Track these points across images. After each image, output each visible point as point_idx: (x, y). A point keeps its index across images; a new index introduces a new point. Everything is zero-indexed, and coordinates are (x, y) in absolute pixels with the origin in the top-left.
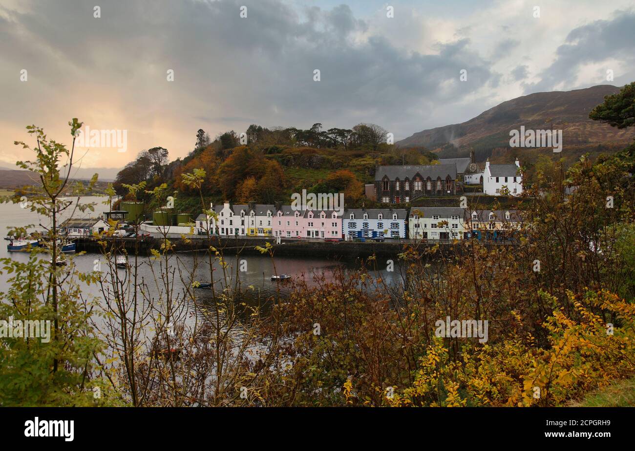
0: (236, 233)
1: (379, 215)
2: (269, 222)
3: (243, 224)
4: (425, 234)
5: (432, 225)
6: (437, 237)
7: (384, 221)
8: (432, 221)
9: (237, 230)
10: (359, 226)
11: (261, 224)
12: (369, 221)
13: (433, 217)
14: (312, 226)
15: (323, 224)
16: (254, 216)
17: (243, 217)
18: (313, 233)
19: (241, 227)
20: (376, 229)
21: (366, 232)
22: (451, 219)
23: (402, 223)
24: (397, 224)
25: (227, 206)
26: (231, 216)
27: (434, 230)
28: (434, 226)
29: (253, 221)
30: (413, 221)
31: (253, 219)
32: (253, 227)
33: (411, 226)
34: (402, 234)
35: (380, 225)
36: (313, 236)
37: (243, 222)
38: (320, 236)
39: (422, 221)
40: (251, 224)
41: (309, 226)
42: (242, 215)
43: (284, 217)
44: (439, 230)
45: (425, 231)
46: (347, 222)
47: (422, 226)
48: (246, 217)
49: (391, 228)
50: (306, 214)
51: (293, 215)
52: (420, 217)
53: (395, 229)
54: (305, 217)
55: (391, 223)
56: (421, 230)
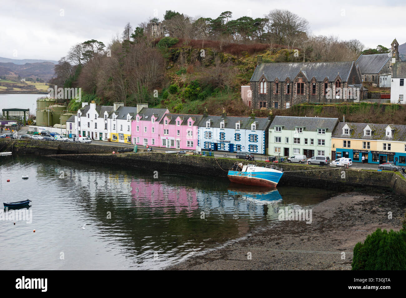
0: (101, 138)
1: (237, 124)
2: (129, 126)
3: (106, 129)
4: (286, 151)
5: (295, 139)
6: (301, 155)
7: (242, 132)
8: (295, 134)
9: (101, 134)
10: (216, 138)
11: (122, 128)
12: (226, 131)
13: (296, 129)
14: (168, 133)
15: (179, 131)
16: (116, 120)
17: (106, 120)
18: (168, 142)
19: (104, 131)
20: (233, 142)
21: (223, 142)
22: (317, 133)
23: (260, 134)
24: (256, 136)
25: (93, 106)
26: (96, 119)
27: (297, 146)
28: (297, 140)
29: (115, 125)
30: (273, 134)
31: (115, 122)
32: (114, 132)
33: (271, 139)
34: (261, 150)
35: (238, 137)
36: (168, 145)
37: (106, 125)
38: (176, 146)
39: (284, 134)
40: (113, 128)
41: (165, 133)
42: (106, 117)
43: (142, 122)
44: (302, 146)
45: (287, 146)
46: (203, 130)
47: (283, 140)
48: (109, 120)
49: (250, 141)
50: (163, 119)
51: (150, 120)
52: (281, 128)
53: (254, 142)
54: (162, 122)
55: (250, 135)
56: (283, 145)
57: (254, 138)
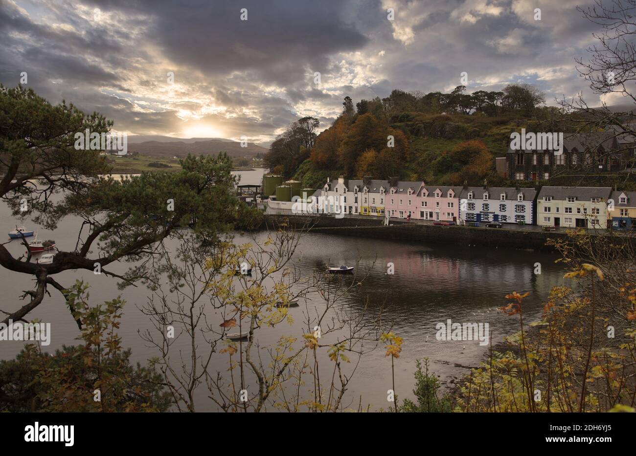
0: (350, 212)
1: (501, 195)
2: (382, 199)
3: (356, 202)
4: (557, 220)
5: (567, 209)
6: (573, 224)
7: (507, 203)
8: (566, 204)
9: (351, 208)
10: (478, 209)
11: (374, 202)
12: (489, 202)
13: (567, 199)
14: (426, 205)
15: (438, 203)
16: (367, 193)
17: (356, 194)
18: (427, 214)
19: (354, 205)
20: (498, 212)
21: (486, 214)
22: (591, 202)
23: (528, 205)
24: (523, 206)
25: (341, 181)
26: (345, 193)
27: (568, 215)
28: (568, 210)
29: (366, 198)
30: (542, 204)
31: (366, 196)
32: (366, 205)
33: (540, 209)
34: (528, 220)
35: (503, 207)
36: (427, 218)
37: (356, 198)
38: (434, 218)
39: (553, 204)
40: (364, 201)
41: (423, 205)
42: (356, 191)
43: (396, 195)
44: (575, 216)
45: (557, 216)
46: (465, 202)
47: (553, 210)
48: (359, 193)
49: (516, 211)
50: (420, 191)
51: (407, 193)
52: (551, 198)
53: (520, 212)
54: (419, 195)
55: (516, 206)
56: (553, 215)
57: (521, 208)
